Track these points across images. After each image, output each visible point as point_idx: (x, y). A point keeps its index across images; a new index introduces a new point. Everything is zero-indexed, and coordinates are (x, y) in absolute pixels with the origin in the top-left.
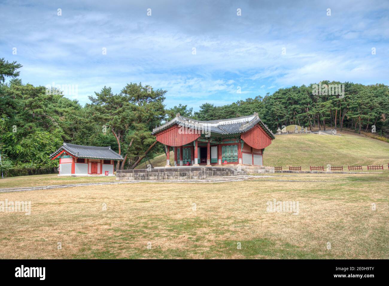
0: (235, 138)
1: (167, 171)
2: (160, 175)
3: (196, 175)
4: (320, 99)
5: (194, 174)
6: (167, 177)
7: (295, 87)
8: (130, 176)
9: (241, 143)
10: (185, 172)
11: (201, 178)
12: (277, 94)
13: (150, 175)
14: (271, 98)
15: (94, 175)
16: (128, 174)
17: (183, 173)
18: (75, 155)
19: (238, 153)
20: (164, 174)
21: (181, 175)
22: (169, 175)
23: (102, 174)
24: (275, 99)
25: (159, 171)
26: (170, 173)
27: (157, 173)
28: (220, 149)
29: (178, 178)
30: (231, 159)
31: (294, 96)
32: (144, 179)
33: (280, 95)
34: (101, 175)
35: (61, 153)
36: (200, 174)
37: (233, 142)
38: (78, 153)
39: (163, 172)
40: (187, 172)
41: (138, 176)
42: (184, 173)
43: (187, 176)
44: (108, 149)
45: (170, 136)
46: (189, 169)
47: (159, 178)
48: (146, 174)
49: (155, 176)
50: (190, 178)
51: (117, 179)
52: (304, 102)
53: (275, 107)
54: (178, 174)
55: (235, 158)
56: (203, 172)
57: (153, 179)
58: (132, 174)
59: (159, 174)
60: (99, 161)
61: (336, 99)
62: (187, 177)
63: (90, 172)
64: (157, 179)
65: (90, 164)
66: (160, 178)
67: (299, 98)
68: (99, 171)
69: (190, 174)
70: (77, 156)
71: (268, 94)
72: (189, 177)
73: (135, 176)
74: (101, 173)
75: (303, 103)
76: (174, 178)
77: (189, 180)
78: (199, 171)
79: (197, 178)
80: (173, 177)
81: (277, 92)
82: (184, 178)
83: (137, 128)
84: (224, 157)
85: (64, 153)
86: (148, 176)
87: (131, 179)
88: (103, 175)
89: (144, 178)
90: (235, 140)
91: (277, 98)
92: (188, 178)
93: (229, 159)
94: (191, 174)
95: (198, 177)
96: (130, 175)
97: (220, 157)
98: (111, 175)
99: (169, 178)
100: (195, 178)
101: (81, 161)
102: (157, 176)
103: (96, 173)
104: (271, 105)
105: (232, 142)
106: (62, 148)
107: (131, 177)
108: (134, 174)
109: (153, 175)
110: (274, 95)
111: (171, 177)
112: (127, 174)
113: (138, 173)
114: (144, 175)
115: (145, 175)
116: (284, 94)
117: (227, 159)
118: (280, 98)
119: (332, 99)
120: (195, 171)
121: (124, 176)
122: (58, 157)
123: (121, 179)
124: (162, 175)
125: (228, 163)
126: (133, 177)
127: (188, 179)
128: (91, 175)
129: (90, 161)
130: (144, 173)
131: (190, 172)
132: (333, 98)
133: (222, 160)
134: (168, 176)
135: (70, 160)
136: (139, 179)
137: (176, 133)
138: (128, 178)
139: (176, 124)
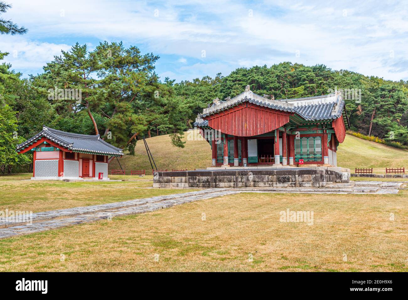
0: (317, 126)
1: (253, 174)
2: (240, 180)
3: (308, 181)
4: (287, 84)
5: (305, 180)
6: (252, 183)
7: (257, 66)
8: (181, 182)
9: (327, 134)
10: (287, 176)
11: (318, 185)
12: (235, 75)
13: (220, 181)
14: (227, 80)
15: (86, 179)
16: (176, 178)
17: (284, 178)
18: (68, 146)
19: (321, 149)
20: (248, 179)
21: (279, 181)
22: (257, 180)
23: (95, 177)
24: (233, 81)
25: (237, 173)
26: (258, 178)
27: (233, 177)
28: (291, 143)
29: (275, 185)
30: (311, 156)
31: (259, 79)
32: (209, 187)
33: (239, 77)
34: (94, 179)
35: (39, 143)
36: (316, 180)
37: (314, 133)
38: (73, 144)
39: (245, 175)
40: (290, 176)
41: (195, 181)
42: (285, 177)
43: (291, 183)
44: (96, 139)
45: (235, 121)
46: (295, 172)
47: (237, 185)
48: (212, 179)
49: (230, 181)
50: (298, 185)
51: (156, 185)
52: (272, 86)
53: (235, 91)
54: (275, 180)
55: (317, 156)
56: (322, 176)
57: (226, 185)
58: (184, 178)
59: (237, 178)
60: (91, 157)
61: (309, 85)
62: (291, 184)
63: (81, 175)
64: (234, 187)
65: (81, 161)
66: (240, 184)
67: (265, 81)
68: (91, 174)
69: (297, 179)
70: (71, 148)
71: (219, 74)
72: (295, 184)
73: (191, 181)
74: (94, 176)
75: (270, 87)
76: (267, 185)
77: (294, 189)
78: (314, 175)
79: (311, 186)
81: (234, 73)
82: (286, 185)
83: (121, 109)
84: (298, 153)
85: (45, 143)
86: (216, 182)
87: (183, 186)
88: (96, 178)
89: (209, 184)
90: (316, 129)
91: (236, 80)
92: (293, 185)
93: (306, 156)
94: (299, 179)
95: (313, 184)
96: (182, 179)
97: (292, 154)
98: (105, 178)
99: (256, 185)
100: (307, 185)
101: (70, 155)
102: (234, 182)
103: (88, 176)
104: (229, 88)
105: (312, 133)
106: (42, 135)
107: (183, 184)
108: (189, 178)
109: (225, 180)
110: (231, 76)
111: (261, 184)
112: (174, 178)
113: (197, 177)
114: (208, 180)
115: (209, 180)
116: (244, 75)
117: (303, 157)
118: (240, 80)
119: (304, 85)
120: (307, 174)
121: (168, 181)
122: (32, 150)
123: (163, 186)
124: (244, 180)
125: (305, 163)
126: (186, 182)
127: (292, 187)
128: (82, 179)
129: (80, 156)
130: (208, 177)
131: (297, 176)
132: (306, 84)
133: (294, 159)
134: (255, 181)
135: (55, 155)
136: (198, 186)
137: (246, 116)
138: (177, 185)
139: (246, 103)
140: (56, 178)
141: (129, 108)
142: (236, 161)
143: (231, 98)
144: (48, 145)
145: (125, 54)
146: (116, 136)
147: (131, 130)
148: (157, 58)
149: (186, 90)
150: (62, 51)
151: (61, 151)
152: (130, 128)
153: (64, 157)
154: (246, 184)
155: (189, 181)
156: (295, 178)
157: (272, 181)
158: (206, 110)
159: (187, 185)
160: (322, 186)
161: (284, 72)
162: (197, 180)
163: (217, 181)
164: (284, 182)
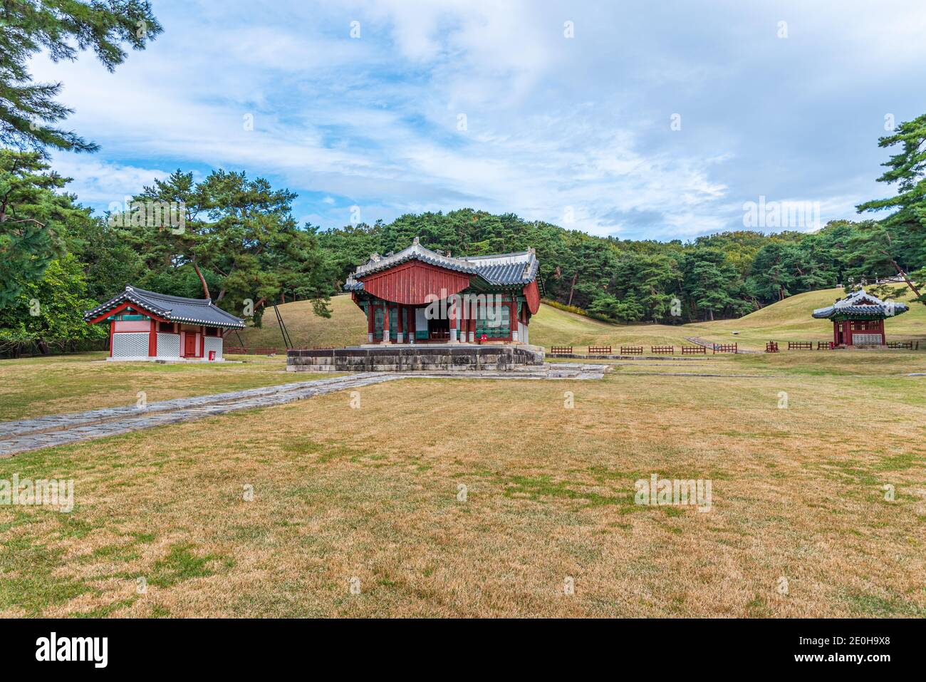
0: (504, 292)
1: (421, 354)
2: (404, 361)
3: (492, 363)
4: (468, 237)
5: (488, 361)
6: (420, 366)
7: (429, 213)
8: (326, 364)
9: (517, 302)
10: (465, 356)
11: (504, 368)
12: (400, 223)
13: (378, 363)
14: (389, 229)
15: (191, 360)
16: (318, 358)
17: (461, 359)
18: (164, 314)
19: (510, 322)
20: (415, 360)
21: (455, 362)
22: (427, 361)
23: (203, 357)
24: (398, 231)
26: (429, 358)
27: (396, 358)
29: (449, 368)
30: (496, 331)
31: (431, 229)
32: (363, 370)
33: (406, 225)
34: (202, 359)
35: (120, 309)
36: (502, 361)
38: (171, 311)
39: (412, 355)
40: (470, 356)
41: (345, 363)
42: (463, 358)
43: (469, 365)
44: (206, 305)
45: (399, 284)
46: (476, 351)
47: (400, 368)
48: (367, 360)
49: (391, 363)
50: (479, 367)
52: (449, 239)
53: (400, 244)
54: (450, 361)
55: (504, 331)
56: (509, 356)
57: (387, 368)
58: (329, 359)
59: (400, 359)
60: (199, 330)
61: (495, 239)
62: (471, 366)
63: (183, 354)
64: (396, 371)
65: (183, 334)
66: (405, 367)
67: (440, 232)
68: (197, 354)
70: (169, 317)
71: (379, 221)
72: (475, 367)
73: (339, 363)
74: (202, 355)
75: (446, 241)
76: (439, 368)
77: (474, 373)
78: (500, 356)
79: (496, 369)
80: (437, 367)
81: (399, 220)
82: (464, 367)
84: (480, 327)
85: (129, 308)
86: (373, 364)
87: (328, 369)
88: (206, 359)
89: (364, 367)
90: (503, 296)
91: (401, 230)
92: (473, 368)
93: (491, 331)
94: (480, 360)
95: (498, 366)
96: (326, 360)
97: (472, 328)
98: (219, 359)
99: (425, 368)
100: (490, 368)
101: (167, 327)
102: (397, 364)
103: (193, 355)
104: (392, 240)
106: (124, 298)
107: (328, 366)
108: (337, 359)
109: (385, 361)
110: (395, 224)
111: (432, 367)
112: (316, 359)
113: (348, 357)
114: (361, 361)
115: (364, 362)
116: (412, 224)
118: (406, 230)
119: (489, 239)
120: (490, 354)
121: (308, 363)
122: (109, 318)
123: (301, 369)
124: (410, 361)
126: (332, 364)
127: (472, 370)
128: (185, 360)
129: (182, 329)
130: (363, 357)
131: (478, 356)
132: (492, 237)
134: (424, 363)
135: (146, 326)
136: (348, 369)
137: (413, 277)
138: (320, 367)
139: (414, 260)
140: (145, 358)
141: (254, 263)
142: (400, 337)
143: (394, 253)
144: (133, 312)
145: (249, 189)
146: (235, 301)
147: (256, 293)
148: (294, 196)
149: (334, 241)
150: (156, 181)
151: (153, 321)
152: (256, 291)
153: (157, 329)
154: (412, 366)
155: (336, 362)
156: (476, 358)
157: (446, 363)
158: (361, 269)
159: (333, 368)
160: (510, 369)
161: (464, 221)
162: (347, 361)
163: (374, 362)
164: (462, 364)
